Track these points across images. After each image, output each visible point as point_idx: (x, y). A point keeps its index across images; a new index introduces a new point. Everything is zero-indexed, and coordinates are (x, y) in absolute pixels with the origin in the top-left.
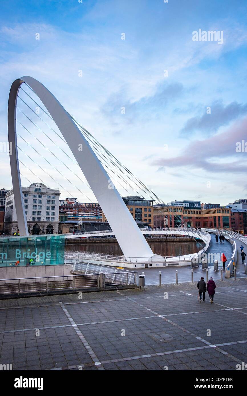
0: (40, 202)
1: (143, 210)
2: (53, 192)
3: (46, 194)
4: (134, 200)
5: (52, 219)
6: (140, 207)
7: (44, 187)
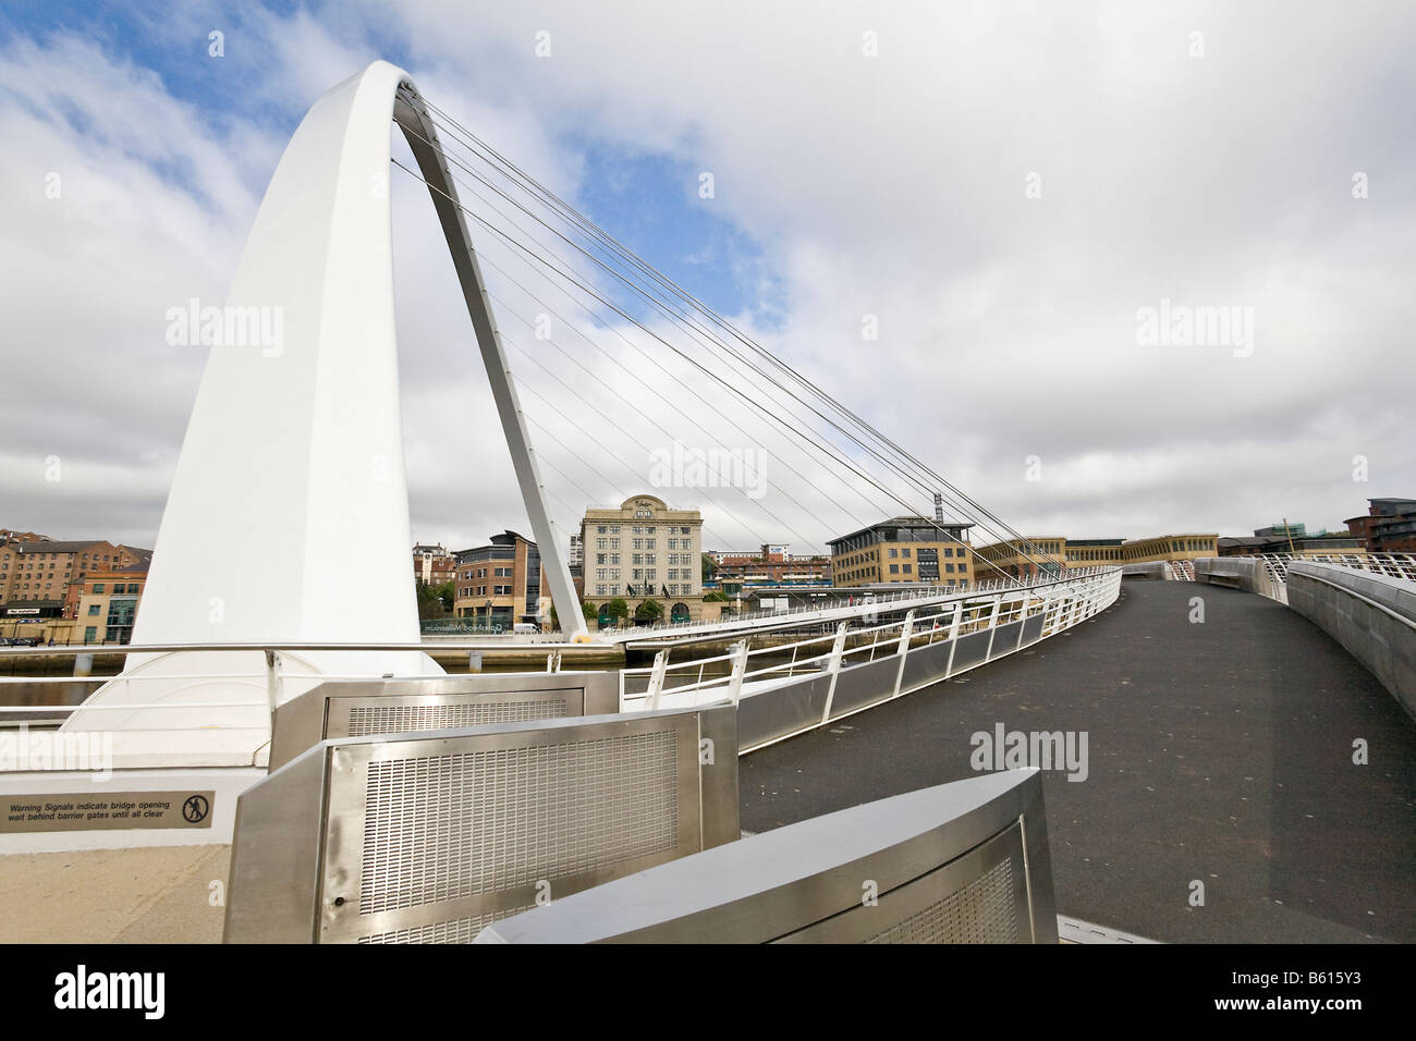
0: (651, 544)
1: (941, 554)
2: (684, 517)
3: (665, 522)
4: (912, 528)
5: (686, 588)
6: (931, 545)
7: (659, 506)
